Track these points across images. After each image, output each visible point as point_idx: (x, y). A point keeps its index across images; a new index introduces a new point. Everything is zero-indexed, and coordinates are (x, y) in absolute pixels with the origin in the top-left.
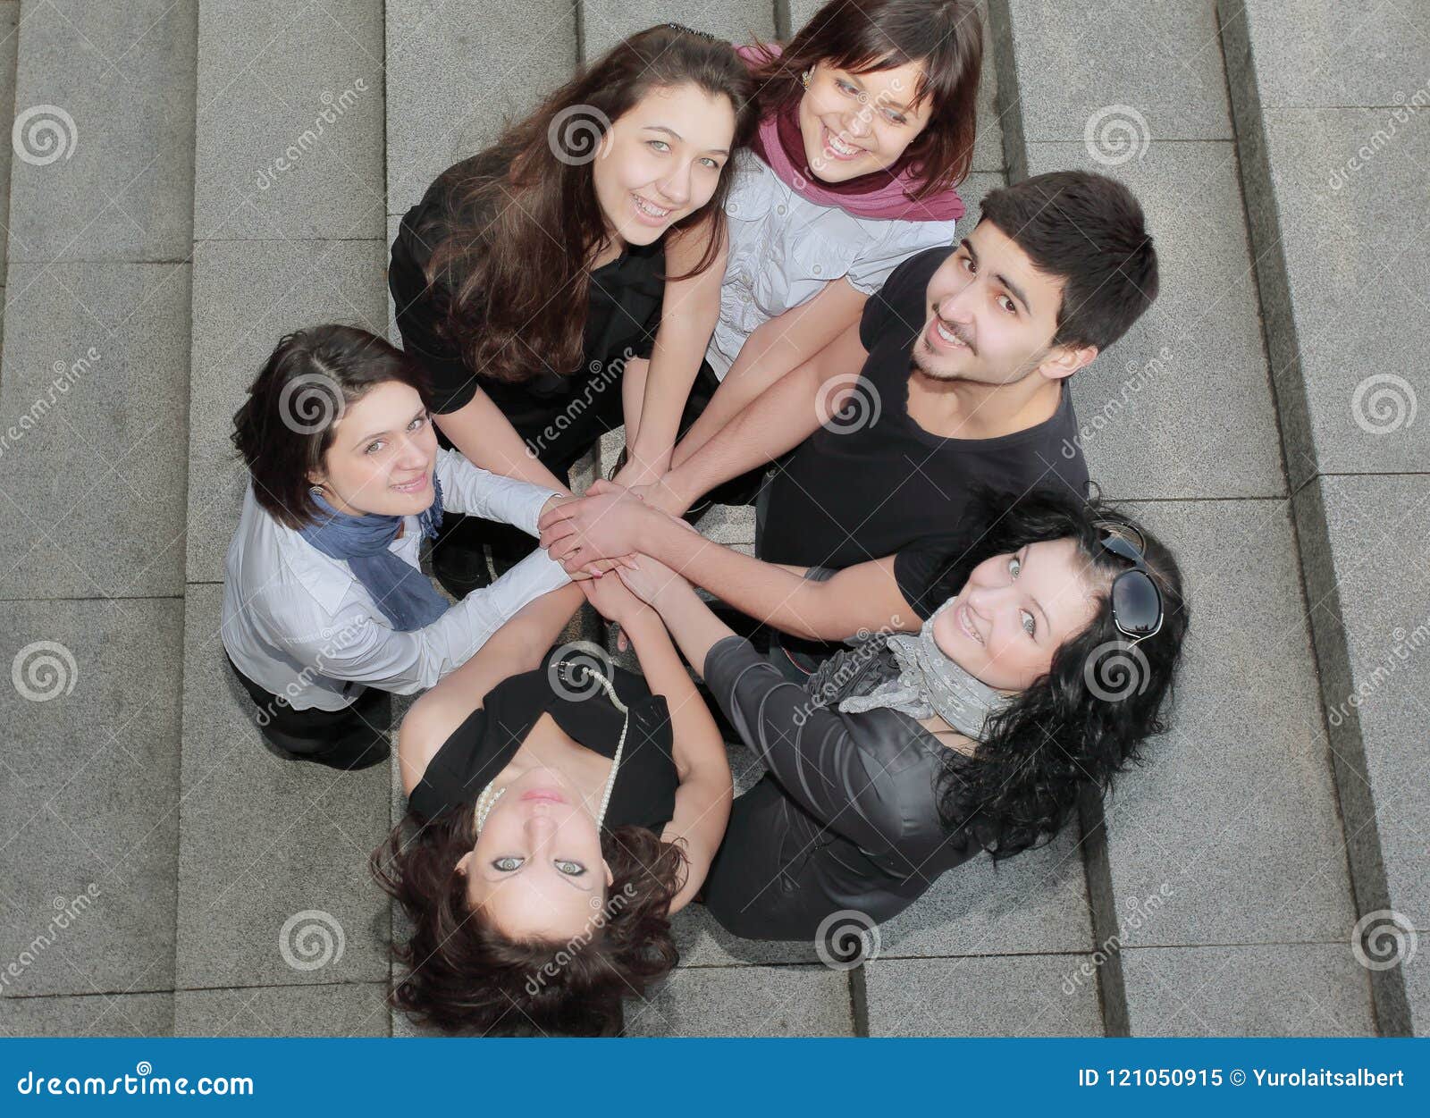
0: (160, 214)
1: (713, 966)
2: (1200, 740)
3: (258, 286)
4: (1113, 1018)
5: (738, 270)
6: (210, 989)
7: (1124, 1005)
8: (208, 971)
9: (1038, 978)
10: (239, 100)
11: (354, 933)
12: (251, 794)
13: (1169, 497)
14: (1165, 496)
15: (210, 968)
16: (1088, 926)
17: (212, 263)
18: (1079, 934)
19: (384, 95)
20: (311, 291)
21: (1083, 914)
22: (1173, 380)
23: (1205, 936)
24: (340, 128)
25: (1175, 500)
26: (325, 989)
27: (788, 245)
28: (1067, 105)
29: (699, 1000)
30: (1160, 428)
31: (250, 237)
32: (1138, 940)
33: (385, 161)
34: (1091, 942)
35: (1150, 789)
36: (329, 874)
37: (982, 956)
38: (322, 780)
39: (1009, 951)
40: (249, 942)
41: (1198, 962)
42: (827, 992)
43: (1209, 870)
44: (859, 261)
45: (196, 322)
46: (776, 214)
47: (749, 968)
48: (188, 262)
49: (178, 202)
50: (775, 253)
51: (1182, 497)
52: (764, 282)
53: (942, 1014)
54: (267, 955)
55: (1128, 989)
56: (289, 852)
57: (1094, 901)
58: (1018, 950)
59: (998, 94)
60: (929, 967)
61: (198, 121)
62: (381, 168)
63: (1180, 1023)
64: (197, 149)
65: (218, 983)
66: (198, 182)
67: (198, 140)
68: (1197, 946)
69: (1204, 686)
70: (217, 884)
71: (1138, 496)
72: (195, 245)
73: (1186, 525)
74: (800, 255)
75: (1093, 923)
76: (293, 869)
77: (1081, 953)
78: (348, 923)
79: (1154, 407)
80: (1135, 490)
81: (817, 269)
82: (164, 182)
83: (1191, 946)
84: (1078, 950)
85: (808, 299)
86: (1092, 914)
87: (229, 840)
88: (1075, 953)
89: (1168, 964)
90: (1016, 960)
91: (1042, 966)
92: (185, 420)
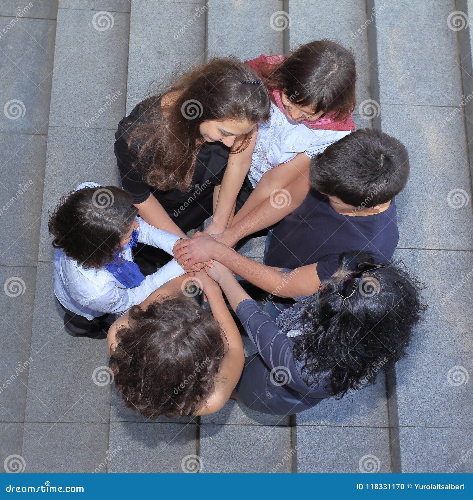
0: (36, 115)
1: (237, 425)
2: (436, 346)
3: (73, 146)
4: (394, 454)
5: (260, 147)
6: (38, 422)
7: (399, 449)
8: (38, 415)
9: (365, 436)
10: (70, 72)
11: (96, 403)
12: (59, 346)
13: (429, 248)
14: (427, 247)
15: (38, 414)
16: (386, 417)
17: (55, 135)
18: (383, 420)
19: (127, 73)
20: (94, 149)
21: (385, 412)
22: (433, 202)
23: (433, 424)
24: (109, 84)
25: (431, 249)
26: (83, 425)
27: (283, 138)
28: (398, 90)
29: (230, 437)
30: (427, 220)
31: (71, 126)
32: (406, 423)
33: (126, 99)
34: (387, 423)
35: (414, 364)
36: (87, 379)
37: (344, 426)
38: (87, 343)
39: (354, 425)
40: (55, 404)
41: (429, 434)
42: (281, 437)
43: (436, 397)
44: (311, 145)
45: (48, 159)
46: (278, 126)
47: (251, 426)
48: (46, 135)
49: (44, 111)
50: (276, 141)
51: (434, 248)
52: (271, 152)
53: (326, 449)
54: (61, 410)
55: (401, 443)
56: (72, 370)
57: (389, 407)
58: (358, 425)
59: (370, 85)
60: (323, 430)
61: (53, 79)
62: (124, 101)
63: (421, 458)
64: (52, 90)
65: (41, 420)
66: (51, 103)
67: (52, 87)
68: (430, 427)
69: (438, 324)
70: (43, 381)
71: (416, 247)
72: (49, 128)
73: (435, 260)
74: (287, 142)
75: (389, 416)
76: (73, 377)
77: (383, 428)
78: (94, 399)
79: (425, 212)
80: (416, 245)
81: (294, 148)
82: (39, 103)
83: (427, 427)
84: (382, 426)
85: (288, 160)
86: (388, 412)
87: (49, 364)
88: (381, 427)
89: (417, 433)
90: (357, 429)
91: (367, 431)
92: (41, 197)
